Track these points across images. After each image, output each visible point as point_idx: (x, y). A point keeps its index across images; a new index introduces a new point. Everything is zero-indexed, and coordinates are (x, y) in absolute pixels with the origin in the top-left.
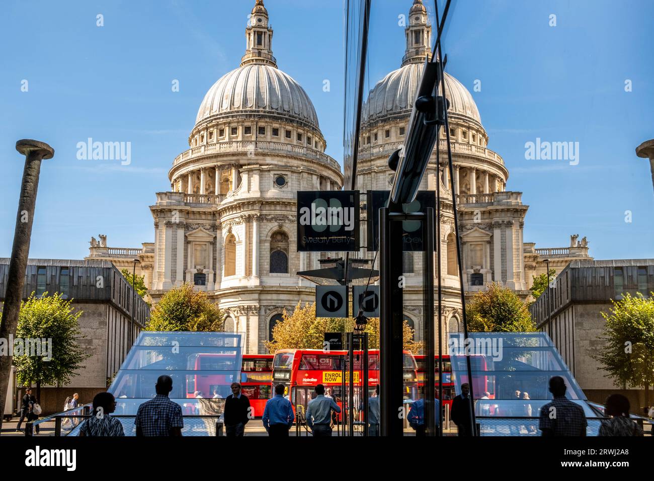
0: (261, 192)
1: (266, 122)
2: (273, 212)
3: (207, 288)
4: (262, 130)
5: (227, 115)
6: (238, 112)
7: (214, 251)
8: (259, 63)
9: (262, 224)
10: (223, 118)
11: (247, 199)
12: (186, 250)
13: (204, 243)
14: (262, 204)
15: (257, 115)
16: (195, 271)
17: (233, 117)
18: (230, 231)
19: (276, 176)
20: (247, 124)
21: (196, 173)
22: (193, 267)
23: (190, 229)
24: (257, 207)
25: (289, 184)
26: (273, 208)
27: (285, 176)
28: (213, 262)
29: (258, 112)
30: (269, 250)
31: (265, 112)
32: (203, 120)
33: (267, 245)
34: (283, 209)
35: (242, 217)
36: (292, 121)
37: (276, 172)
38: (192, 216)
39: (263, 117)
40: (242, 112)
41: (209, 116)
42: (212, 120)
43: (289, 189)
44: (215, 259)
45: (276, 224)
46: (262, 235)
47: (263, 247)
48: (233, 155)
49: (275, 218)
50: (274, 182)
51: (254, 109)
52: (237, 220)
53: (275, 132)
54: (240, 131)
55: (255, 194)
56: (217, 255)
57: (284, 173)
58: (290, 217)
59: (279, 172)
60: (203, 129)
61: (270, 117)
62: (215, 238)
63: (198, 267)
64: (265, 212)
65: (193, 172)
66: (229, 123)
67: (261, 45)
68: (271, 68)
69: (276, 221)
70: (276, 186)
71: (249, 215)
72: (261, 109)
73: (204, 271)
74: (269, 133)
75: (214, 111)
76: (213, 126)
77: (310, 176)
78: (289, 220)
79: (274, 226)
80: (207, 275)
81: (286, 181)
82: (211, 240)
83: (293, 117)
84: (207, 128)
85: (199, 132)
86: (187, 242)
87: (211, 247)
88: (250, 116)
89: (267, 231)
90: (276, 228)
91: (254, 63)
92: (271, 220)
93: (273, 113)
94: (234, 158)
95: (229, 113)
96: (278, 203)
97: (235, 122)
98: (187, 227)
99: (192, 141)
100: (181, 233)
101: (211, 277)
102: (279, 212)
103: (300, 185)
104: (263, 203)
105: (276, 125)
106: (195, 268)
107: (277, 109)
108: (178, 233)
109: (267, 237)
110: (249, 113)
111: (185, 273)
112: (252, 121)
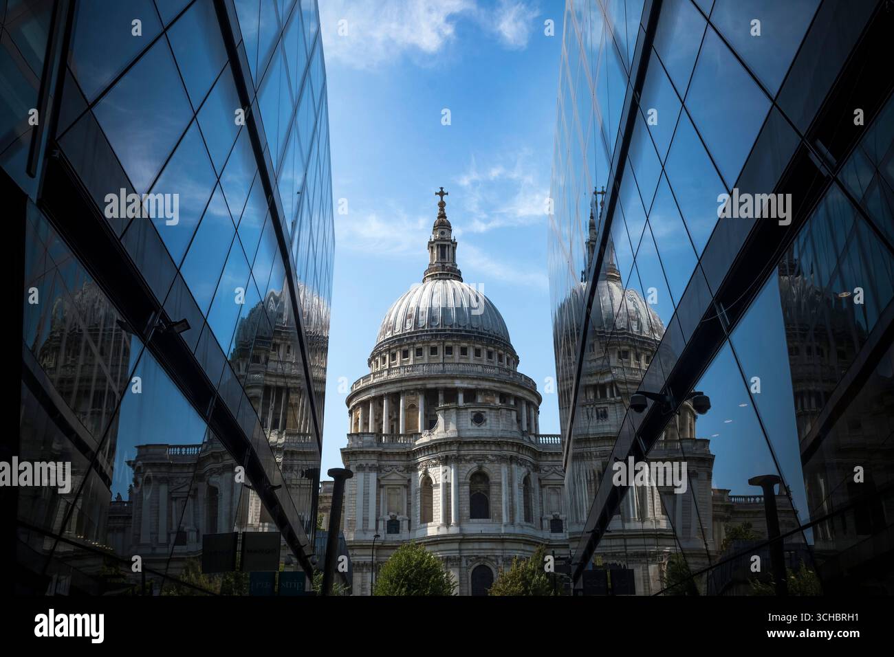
0: (458, 431)
1: (454, 341)
2: (471, 452)
3: (401, 536)
4: (449, 350)
5: (410, 336)
6: (422, 331)
7: (409, 494)
8: (443, 277)
9: (461, 465)
10: (407, 338)
11: (444, 439)
12: (378, 494)
13: (398, 486)
14: (460, 444)
15: (443, 334)
16: (388, 518)
17: (417, 337)
18: (426, 473)
19: (474, 414)
20: (433, 344)
21: (378, 400)
22: (386, 513)
23: (383, 472)
24: (454, 447)
25: (488, 421)
26: (471, 448)
27: (483, 414)
28: (408, 507)
29: (445, 330)
30: (469, 493)
31: (452, 331)
32: (384, 341)
33: (467, 488)
34: (482, 448)
35: (439, 458)
36: (481, 339)
37: (473, 410)
38: (385, 458)
39: (451, 336)
40: (427, 331)
41: (390, 336)
42: (395, 341)
43: (488, 427)
44: (409, 504)
45: (475, 465)
46: (460, 477)
47: (462, 490)
48: (419, 379)
49: (474, 459)
50: (472, 420)
51: (440, 328)
52: (434, 462)
53: (464, 351)
54: (426, 353)
55: (452, 433)
56: (412, 499)
57: (481, 410)
58: (490, 457)
59: (477, 410)
60: (385, 351)
61: (457, 336)
62: (409, 480)
63: (392, 514)
64: (462, 452)
65: (374, 398)
66: (414, 344)
67: (445, 258)
68: (456, 282)
69: (475, 461)
70: (474, 424)
71: (447, 456)
72: (448, 328)
73: (398, 518)
74: (457, 353)
75: (397, 331)
76: (396, 347)
77: (509, 412)
78: (489, 460)
79: (473, 467)
80: (401, 522)
81: (484, 418)
82: (405, 482)
83: (482, 334)
84: (389, 350)
85: (381, 353)
86: (380, 486)
87: (405, 491)
88: (436, 335)
89: (466, 472)
90: (475, 470)
91: (438, 277)
92: (469, 461)
93: (461, 331)
94: (421, 382)
95: (413, 333)
96: (477, 442)
97: (420, 343)
98: (379, 469)
99: (373, 362)
100: (373, 476)
101: (405, 525)
102: (477, 452)
103: (499, 421)
104: (459, 442)
105: (465, 344)
106: (388, 514)
107: (464, 327)
108: (370, 477)
109: (465, 479)
110: (434, 333)
111: (377, 521)
112: (439, 341)
